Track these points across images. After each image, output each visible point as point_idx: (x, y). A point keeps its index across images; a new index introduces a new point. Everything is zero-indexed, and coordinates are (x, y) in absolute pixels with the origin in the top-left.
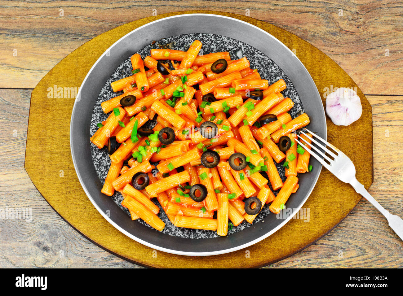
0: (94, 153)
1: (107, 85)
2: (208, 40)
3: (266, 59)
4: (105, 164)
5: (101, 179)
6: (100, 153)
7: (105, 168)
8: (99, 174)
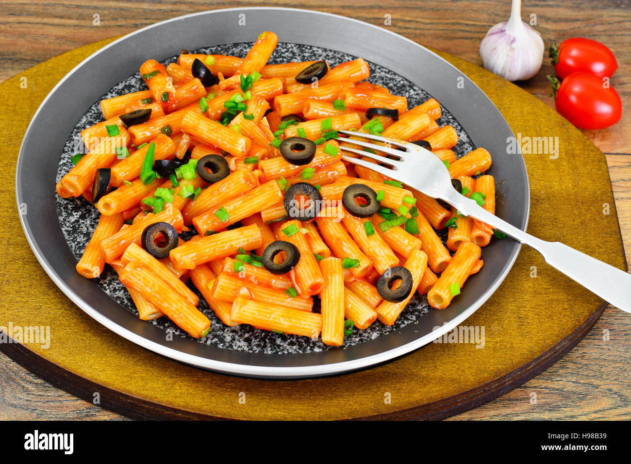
0: (64, 213)
1: (93, 112)
2: (286, 52)
3: (398, 80)
4: (84, 230)
5: (76, 254)
6: (74, 214)
7: (84, 237)
8: (72, 246)
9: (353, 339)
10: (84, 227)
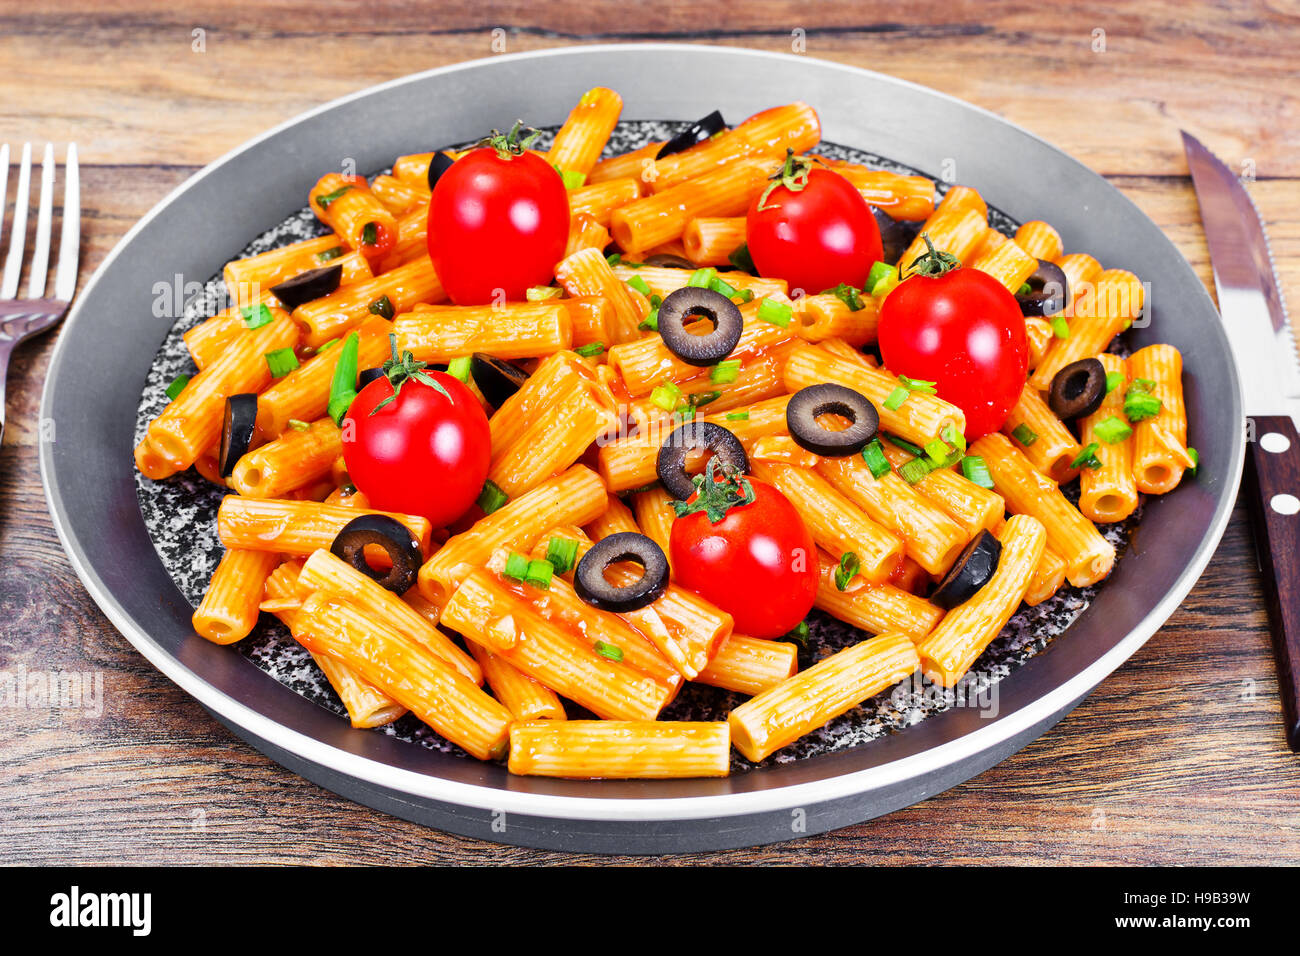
0: (157, 513)
2: (641, 139)
4: (208, 544)
5: (192, 598)
6: (181, 511)
7: (207, 560)
8: (181, 582)
9: (867, 728)
10: (206, 538)
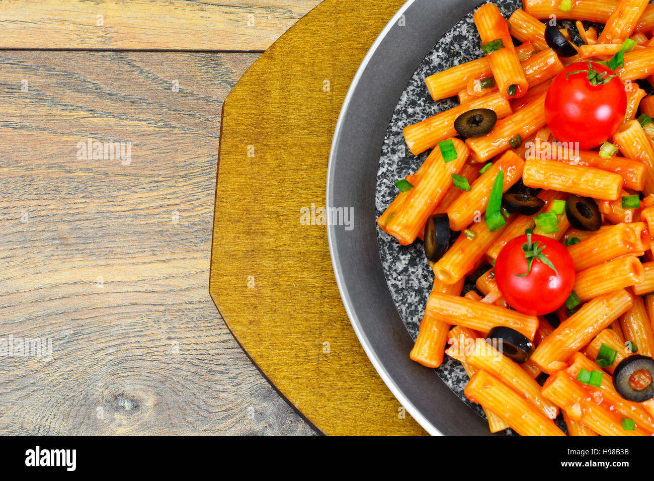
0: (389, 257)
1: (415, 84)
4: (416, 284)
5: (408, 323)
7: (416, 296)
8: (401, 312)
10: (415, 279)
